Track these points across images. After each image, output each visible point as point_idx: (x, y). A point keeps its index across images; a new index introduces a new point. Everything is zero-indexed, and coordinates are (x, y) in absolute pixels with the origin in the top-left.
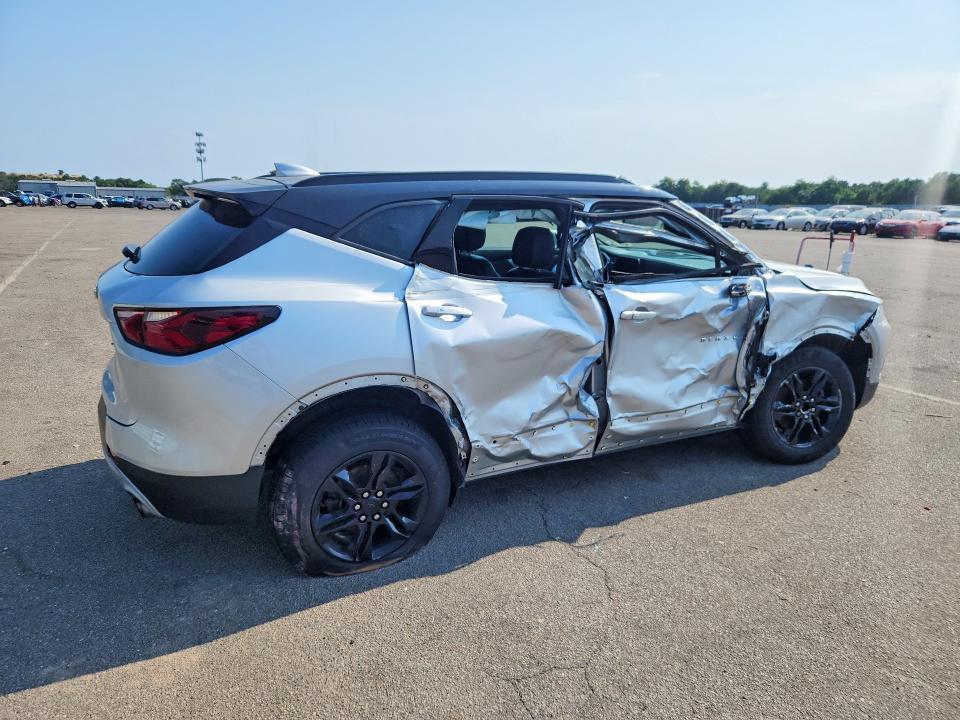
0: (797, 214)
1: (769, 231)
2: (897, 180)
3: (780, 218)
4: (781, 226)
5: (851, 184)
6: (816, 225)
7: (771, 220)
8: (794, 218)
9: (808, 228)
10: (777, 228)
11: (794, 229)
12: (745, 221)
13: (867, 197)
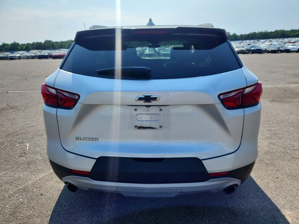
0: (23, 54)
1: (16, 60)
2: (35, 42)
3: (18, 55)
4: (20, 58)
5: (20, 44)
6: (30, 57)
7: (16, 56)
8: (23, 55)
9: (28, 58)
10: (19, 59)
11: (23, 59)
12: (4, 57)
13: (29, 48)
